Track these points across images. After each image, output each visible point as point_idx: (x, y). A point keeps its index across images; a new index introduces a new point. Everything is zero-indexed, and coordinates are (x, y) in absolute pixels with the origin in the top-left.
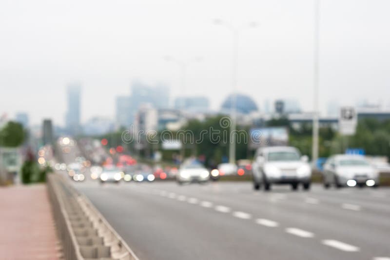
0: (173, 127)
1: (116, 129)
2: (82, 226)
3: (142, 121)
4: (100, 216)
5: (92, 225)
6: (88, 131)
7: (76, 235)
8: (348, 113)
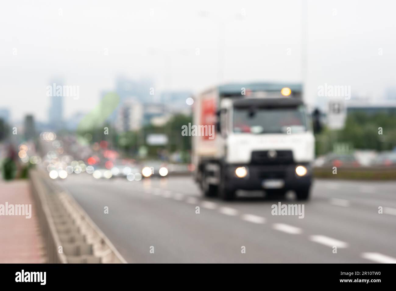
0: (159, 122)
1: (100, 123)
2: (64, 223)
3: (126, 115)
4: (82, 213)
5: (74, 222)
6: (72, 126)
7: (58, 232)
8: (336, 106)
